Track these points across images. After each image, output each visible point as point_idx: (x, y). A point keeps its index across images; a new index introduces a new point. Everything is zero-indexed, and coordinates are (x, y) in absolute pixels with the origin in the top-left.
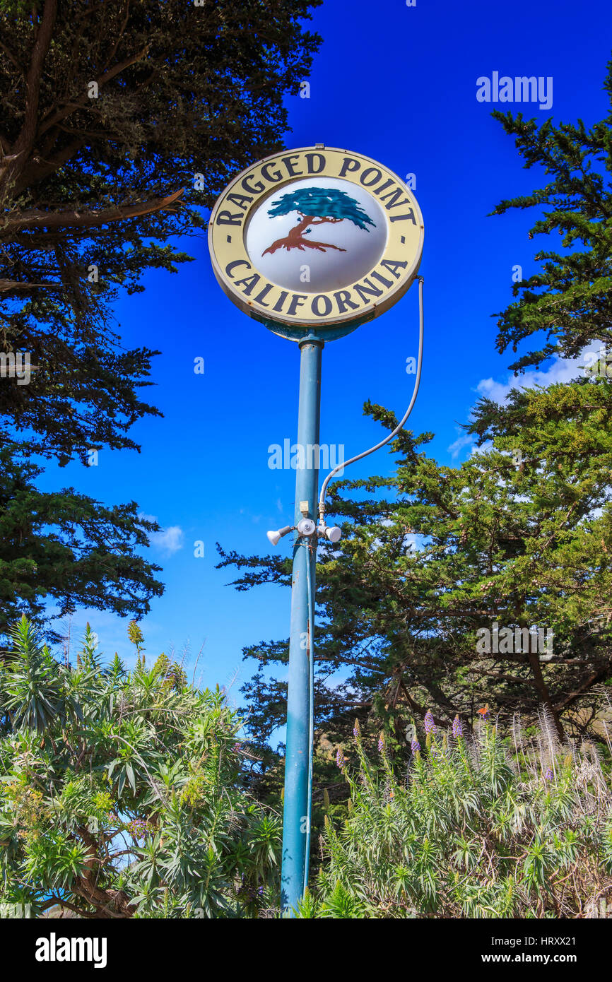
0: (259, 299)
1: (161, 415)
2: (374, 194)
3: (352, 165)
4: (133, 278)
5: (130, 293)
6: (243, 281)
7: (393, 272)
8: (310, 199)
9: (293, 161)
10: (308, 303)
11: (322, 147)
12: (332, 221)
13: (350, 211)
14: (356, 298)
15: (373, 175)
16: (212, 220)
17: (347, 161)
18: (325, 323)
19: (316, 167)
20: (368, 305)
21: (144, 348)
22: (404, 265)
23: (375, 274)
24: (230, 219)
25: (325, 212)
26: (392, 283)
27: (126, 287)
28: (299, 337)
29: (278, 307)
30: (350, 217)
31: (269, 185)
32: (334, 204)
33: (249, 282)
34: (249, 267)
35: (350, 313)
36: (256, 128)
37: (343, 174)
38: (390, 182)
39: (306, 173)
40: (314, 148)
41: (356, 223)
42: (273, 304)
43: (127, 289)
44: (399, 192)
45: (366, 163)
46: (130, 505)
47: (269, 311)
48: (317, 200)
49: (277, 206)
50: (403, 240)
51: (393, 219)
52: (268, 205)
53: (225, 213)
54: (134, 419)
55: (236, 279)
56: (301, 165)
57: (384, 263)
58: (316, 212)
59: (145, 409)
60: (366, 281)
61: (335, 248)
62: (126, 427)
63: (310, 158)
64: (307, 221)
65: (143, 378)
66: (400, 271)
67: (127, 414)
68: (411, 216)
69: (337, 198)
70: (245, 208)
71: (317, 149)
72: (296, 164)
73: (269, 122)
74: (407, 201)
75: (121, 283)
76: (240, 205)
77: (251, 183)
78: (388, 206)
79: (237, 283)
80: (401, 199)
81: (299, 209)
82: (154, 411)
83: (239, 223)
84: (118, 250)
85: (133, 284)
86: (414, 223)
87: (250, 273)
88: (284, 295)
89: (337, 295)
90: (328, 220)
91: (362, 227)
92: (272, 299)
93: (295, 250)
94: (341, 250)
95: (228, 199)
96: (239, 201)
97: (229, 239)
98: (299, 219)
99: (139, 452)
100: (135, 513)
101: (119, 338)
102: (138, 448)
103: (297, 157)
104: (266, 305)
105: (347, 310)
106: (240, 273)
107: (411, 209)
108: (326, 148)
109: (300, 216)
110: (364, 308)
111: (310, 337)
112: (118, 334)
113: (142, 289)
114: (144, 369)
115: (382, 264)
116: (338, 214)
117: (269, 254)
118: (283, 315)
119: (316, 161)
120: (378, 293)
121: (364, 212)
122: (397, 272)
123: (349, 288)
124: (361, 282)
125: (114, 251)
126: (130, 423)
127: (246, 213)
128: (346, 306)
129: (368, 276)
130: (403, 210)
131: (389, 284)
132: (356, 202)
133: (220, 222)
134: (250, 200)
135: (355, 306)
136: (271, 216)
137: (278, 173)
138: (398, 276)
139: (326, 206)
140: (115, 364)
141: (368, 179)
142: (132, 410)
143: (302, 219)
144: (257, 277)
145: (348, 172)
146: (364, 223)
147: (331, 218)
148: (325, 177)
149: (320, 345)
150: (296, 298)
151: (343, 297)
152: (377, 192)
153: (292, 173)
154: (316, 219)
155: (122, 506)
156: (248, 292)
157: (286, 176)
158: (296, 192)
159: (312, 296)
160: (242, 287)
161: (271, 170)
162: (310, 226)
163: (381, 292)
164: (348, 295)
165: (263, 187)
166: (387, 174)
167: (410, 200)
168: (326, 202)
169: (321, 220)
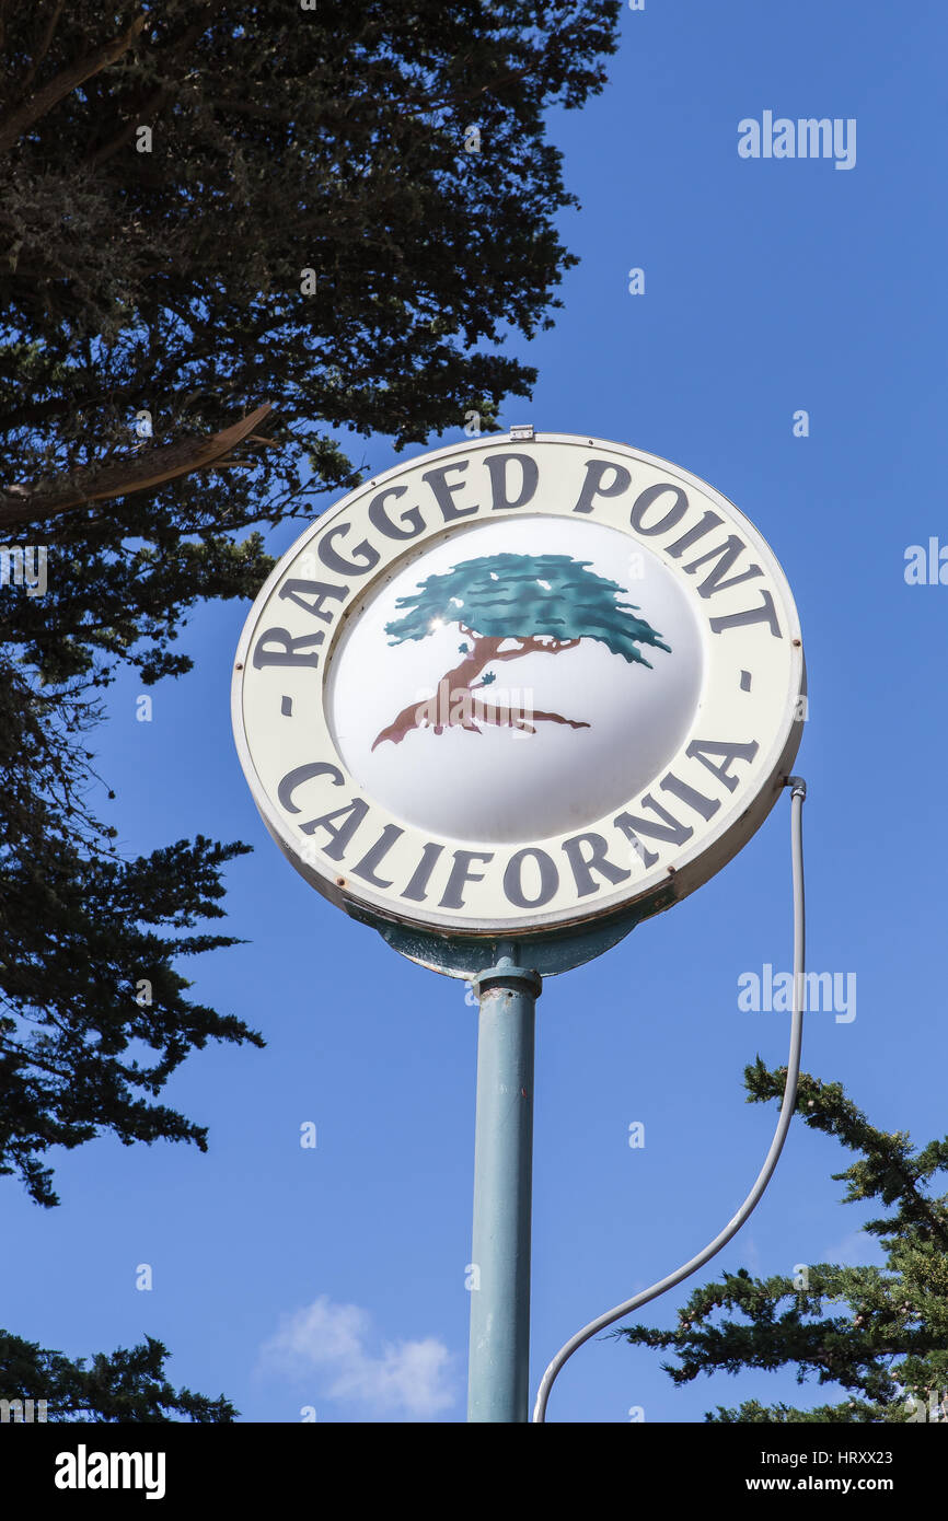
0: (366, 868)
1: (257, 1041)
2: (668, 557)
3: (608, 479)
4: (156, 635)
5: (149, 677)
6: (325, 821)
7: (720, 773)
8: (493, 587)
9: (452, 478)
10: (495, 872)
11: (527, 434)
12: (549, 648)
13: (599, 614)
14: (622, 852)
15: (664, 504)
16: (240, 658)
17: (596, 468)
18: (540, 928)
19: (513, 490)
20: (654, 868)
21: (200, 839)
22: (748, 751)
23: (671, 783)
24: (290, 649)
25: (532, 625)
26: (716, 805)
27: (137, 662)
28: (474, 966)
29: (416, 890)
30: (599, 632)
31: (389, 549)
32: (557, 598)
33: (338, 823)
34: (340, 781)
35: (609, 894)
36: (475, 203)
37: (584, 505)
38: (711, 520)
39: (486, 510)
40: (506, 438)
41: (616, 648)
42: (403, 880)
43: (140, 669)
44: (734, 546)
45: (646, 470)
46: (141, 1352)
47: (392, 899)
48: (511, 591)
49: (409, 610)
50: (746, 681)
51: (718, 625)
52: (385, 609)
53: (277, 634)
54: (175, 1056)
55: (306, 817)
56: (474, 488)
57: (696, 748)
58: (506, 626)
59: (207, 1024)
60: (648, 802)
61: (559, 719)
62: (156, 1079)
63: (497, 466)
64: (486, 652)
65: (203, 927)
66: (738, 767)
67: (155, 1044)
68: (767, 613)
69: (563, 581)
70: (328, 617)
71: (515, 441)
72: (461, 486)
73: (509, 185)
74: (755, 571)
75: (123, 654)
76: (314, 610)
77: (343, 547)
78: (707, 589)
79: (308, 829)
80: (739, 567)
81: (463, 618)
82: (232, 1029)
83: (311, 660)
84: (110, 558)
85: (156, 653)
86: (776, 631)
87: (342, 798)
88: (432, 852)
89: (571, 847)
90: (539, 647)
91: (632, 656)
92: (399, 866)
93: (454, 732)
94: (575, 725)
95: (283, 595)
96: (311, 599)
97: (287, 706)
98: (463, 648)
99: (204, 1148)
100: (158, 1376)
101: (112, 833)
102: (199, 1136)
103: (463, 466)
104: (384, 884)
105: (596, 887)
106: (316, 797)
107: (766, 594)
108: (539, 437)
109: (466, 639)
110: (642, 880)
111: (503, 966)
112: (108, 824)
113: (182, 665)
114: (203, 899)
115: (691, 752)
116: (567, 629)
117: (388, 743)
118: (429, 910)
119: (514, 474)
120: (680, 834)
121: (637, 615)
122: (730, 773)
123: (604, 826)
124: (634, 807)
125: (99, 561)
126: (166, 1068)
127: (329, 630)
128: (596, 875)
129: (654, 789)
130: (744, 597)
131: (708, 808)
132: (614, 588)
133: (262, 659)
134: (340, 593)
135: (617, 875)
136: (393, 638)
137: (414, 515)
138: (732, 784)
139: (535, 606)
140: (116, 891)
141: (651, 518)
142: (171, 1029)
143: (471, 646)
144: (359, 808)
145: (597, 500)
146: (636, 644)
147: (547, 639)
148: (538, 515)
149: (527, 988)
150: (462, 859)
151: (587, 850)
152: (675, 550)
153: (449, 511)
154: (509, 644)
155: (117, 1356)
156: (335, 850)
157: (435, 520)
158: (458, 569)
159: (504, 852)
160: (323, 837)
161: (394, 509)
162: (492, 666)
163: (689, 833)
164: (599, 843)
165: (374, 557)
166: (703, 498)
167: (763, 568)
168: (534, 594)
169: (520, 646)
